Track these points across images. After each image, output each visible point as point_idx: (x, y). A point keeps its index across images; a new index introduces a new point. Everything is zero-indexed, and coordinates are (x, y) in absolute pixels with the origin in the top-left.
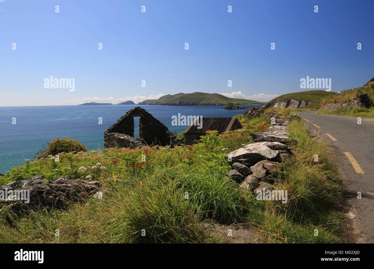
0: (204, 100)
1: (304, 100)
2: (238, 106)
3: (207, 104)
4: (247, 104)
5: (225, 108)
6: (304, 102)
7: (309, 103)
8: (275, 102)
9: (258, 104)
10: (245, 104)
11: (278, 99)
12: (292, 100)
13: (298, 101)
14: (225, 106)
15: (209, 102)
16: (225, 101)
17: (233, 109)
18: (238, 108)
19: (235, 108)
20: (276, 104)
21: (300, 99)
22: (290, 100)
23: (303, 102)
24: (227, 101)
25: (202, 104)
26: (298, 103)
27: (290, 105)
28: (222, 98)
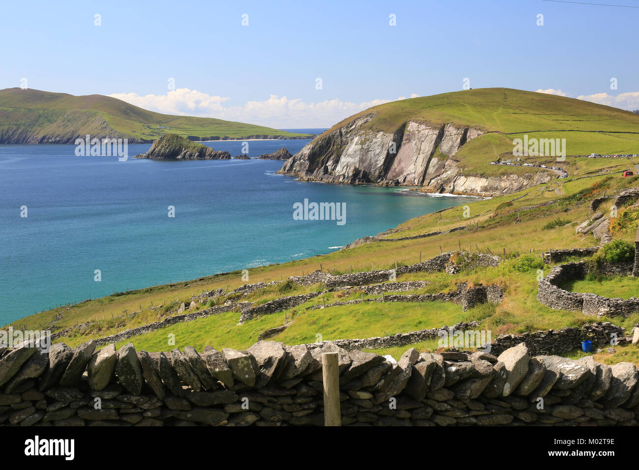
0: (50, 121)
1: (453, 125)
2: (202, 149)
3: (65, 139)
4: (226, 138)
5: (152, 156)
6: (455, 132)
7: (472, 134)
8: (347, 133)
9: (265, 137)
10: (218, 138)
11: (360, 123)
12: (412, 126)
13: (435, 128)
14: (152, 148)
15: (72, 129)
16: (138, 125)
17: (184, 158)
18: (202, 155)
19: (191, 155)
20: (356, 139)
21: (439, 122)
22: (404, 126)
23: (451, 130)
24: (148, 127)
25: (44, 138)
26: (433, 135)
27: (404, 142)
28: (127, 114)
